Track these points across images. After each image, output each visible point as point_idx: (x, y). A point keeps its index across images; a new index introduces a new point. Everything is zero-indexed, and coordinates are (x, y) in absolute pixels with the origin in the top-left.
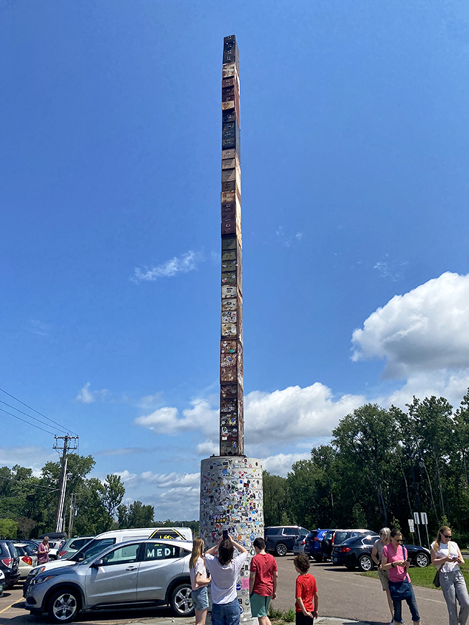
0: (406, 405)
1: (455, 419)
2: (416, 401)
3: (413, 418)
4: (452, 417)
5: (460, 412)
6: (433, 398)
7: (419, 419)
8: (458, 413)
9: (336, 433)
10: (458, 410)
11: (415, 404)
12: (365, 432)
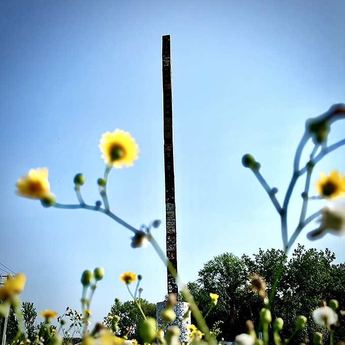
0: (254, 255)
1: (288, 266)
2: (261, 252)
3: (258, 265)
4: (286, 264)
5: (292, 261)
6: (273, 250)
7: (263, 265)
8: (291, 262)
9: (201, 273)
10: (291, 260)
11: (260, 254)
12: (222, 274)
